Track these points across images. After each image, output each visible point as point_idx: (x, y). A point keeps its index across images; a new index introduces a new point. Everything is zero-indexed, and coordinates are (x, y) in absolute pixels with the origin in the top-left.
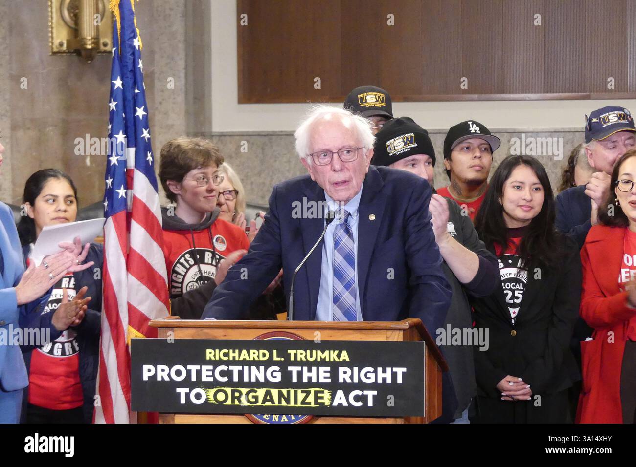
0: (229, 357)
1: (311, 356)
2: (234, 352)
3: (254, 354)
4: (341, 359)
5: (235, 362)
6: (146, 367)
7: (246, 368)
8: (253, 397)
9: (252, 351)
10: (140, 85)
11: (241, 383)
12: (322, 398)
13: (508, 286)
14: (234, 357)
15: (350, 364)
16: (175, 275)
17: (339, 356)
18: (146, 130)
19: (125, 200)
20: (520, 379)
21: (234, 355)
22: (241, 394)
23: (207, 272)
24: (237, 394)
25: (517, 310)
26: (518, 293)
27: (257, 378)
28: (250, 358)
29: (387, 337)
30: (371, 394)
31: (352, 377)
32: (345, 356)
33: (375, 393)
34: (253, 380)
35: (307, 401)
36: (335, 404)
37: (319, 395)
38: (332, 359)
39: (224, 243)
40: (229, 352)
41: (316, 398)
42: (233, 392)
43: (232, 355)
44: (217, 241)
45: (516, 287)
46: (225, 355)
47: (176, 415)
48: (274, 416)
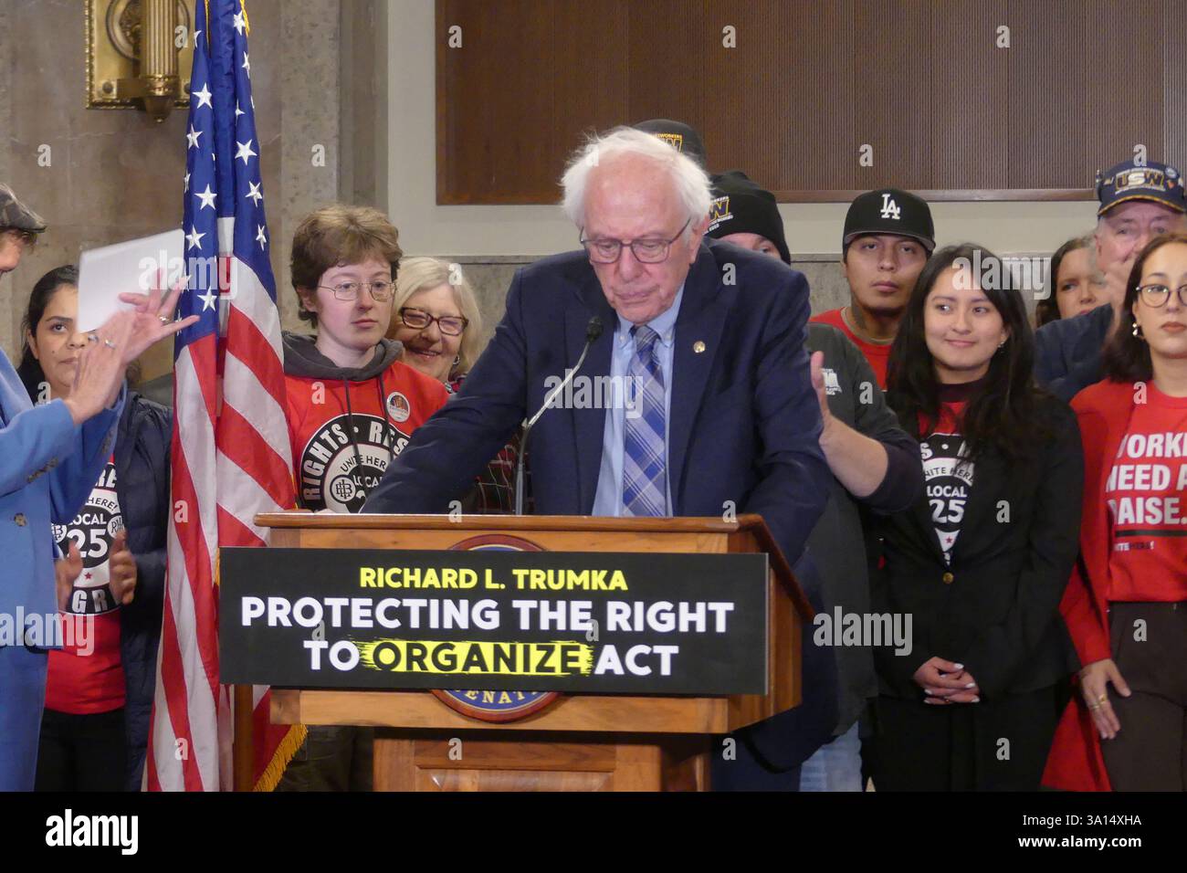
0: (402, 582)
1: (556, 581)
2: (412, 573)
3: (450, 578)
4: (612, 587)
5: (413, 592)
6: (247, 602)
7: (434, 603)
8: (447, 657)
9: (445, 572)
10: (244, 101)
11: (425, 632)
12: (575, 659)
13: (938, 491)
14: (412, 583)
15: (628, 597)
16: (309, 462)
17: (607, 580)
18: (255, 185)
19: (216, 314)
20: (959, 666)
21: (412, 578)
22: (424, 650)
23: (371, 460)
24: (417, 652)
25: (953, 535)
26: (957, 505)
27: (454, 622)
28: (441, 584)
29: (699, 547)
30: (666, 652)
31: (631, 621)
32: (619, 581)
33: (675, 649)
34: (448, 625)
35: (548, 664)
36: (600, 670)
37: (571, 654)
38: (595, 587)
39: (406, 409)
40: (402, 574)
41: (565, 659)
42: (410, 648)
43: (407, 578)
44: (392, 403)
45: (953, 495)
46: (396, 578)
47: (304, 692)
48: (486, 693)
